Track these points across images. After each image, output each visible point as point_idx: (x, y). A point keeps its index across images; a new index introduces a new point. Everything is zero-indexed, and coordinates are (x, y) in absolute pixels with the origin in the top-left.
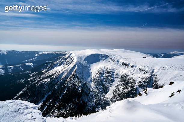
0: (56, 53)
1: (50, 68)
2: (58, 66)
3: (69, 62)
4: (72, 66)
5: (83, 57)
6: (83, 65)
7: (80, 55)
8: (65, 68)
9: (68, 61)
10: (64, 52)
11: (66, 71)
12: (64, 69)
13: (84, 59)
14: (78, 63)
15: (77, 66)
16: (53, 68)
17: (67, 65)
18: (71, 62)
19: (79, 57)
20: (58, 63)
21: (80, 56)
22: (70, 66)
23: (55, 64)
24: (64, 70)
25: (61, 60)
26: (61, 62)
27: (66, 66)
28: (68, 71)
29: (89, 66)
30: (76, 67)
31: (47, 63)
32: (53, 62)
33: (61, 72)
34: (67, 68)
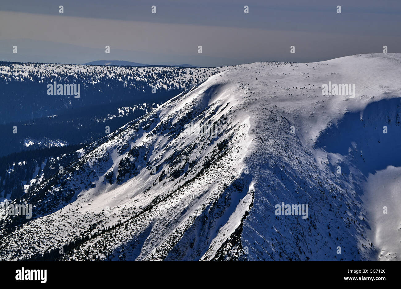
0: (105, 79)
1: (42, 194)
2: (110, 179)
3: (193, 157)
4: (217, 191)
5: (313, 118)
6: (304, 184)
7: (292, 98)
8: (157, 201)
9: (191, 148)
10: (170, 76)
11: (169, 226)
12: (149, 208)
13: (314, 134)
14: (264, 166)
15: (252, 187)
16: (71, 198)
17: (176, 175)
18: (209, 152)
19: (273, 120)
20: (106, 160)
21: (289, 107)
22: (197, 186)
23: (84, 168)
24: (154, 215)
25: (134, 139)
26: (134, 153)
27: (169, 186)
28: (183, 226)
29: (360, 192)
30: (249, 199)
31: (29, 154)
32: (71, 149)
33: (125, 235)
34: (175, 201)
